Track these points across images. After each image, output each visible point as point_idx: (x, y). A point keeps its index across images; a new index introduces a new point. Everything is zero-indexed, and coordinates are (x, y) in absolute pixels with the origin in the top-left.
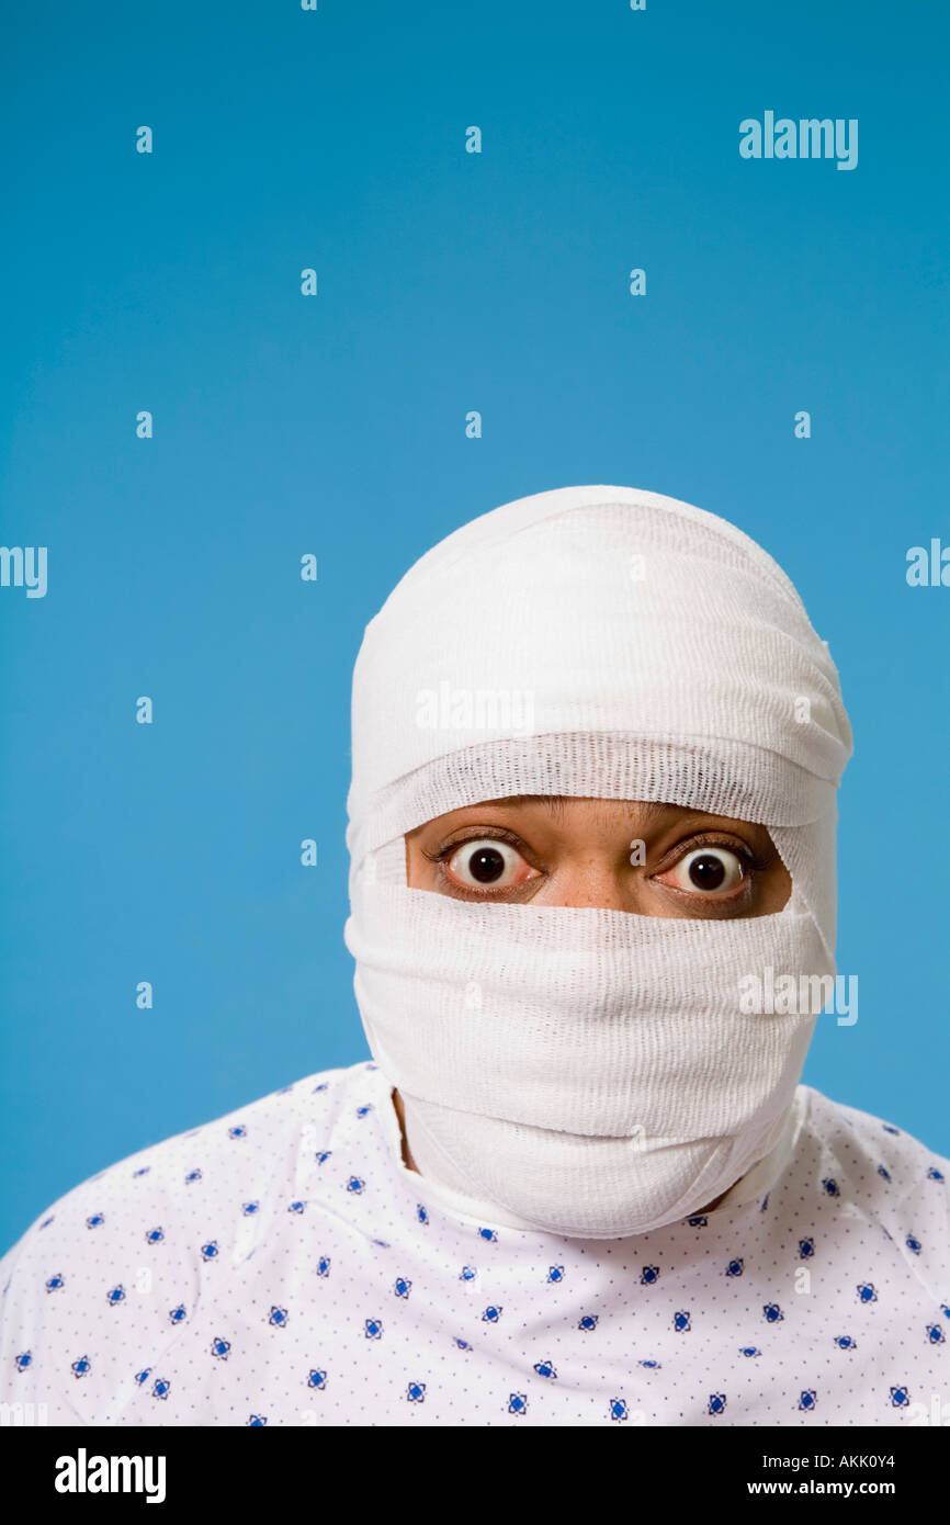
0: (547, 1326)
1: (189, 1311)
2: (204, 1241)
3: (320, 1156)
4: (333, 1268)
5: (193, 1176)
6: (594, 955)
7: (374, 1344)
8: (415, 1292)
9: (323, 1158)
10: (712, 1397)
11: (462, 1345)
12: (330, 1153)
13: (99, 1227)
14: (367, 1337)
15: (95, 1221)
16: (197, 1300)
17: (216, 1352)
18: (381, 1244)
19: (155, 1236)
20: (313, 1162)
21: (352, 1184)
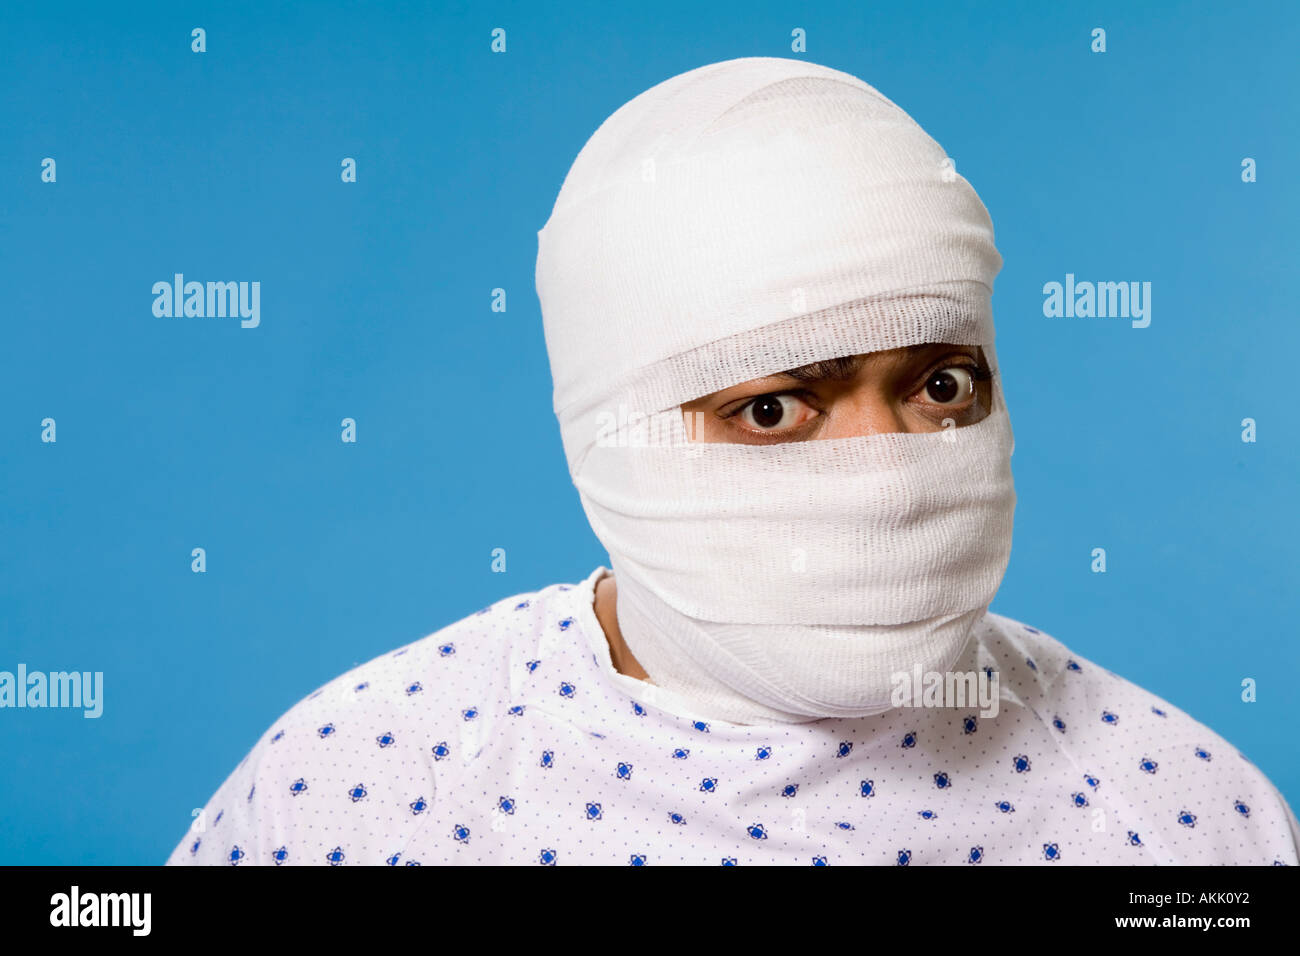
0: (757, 794)
1: (428, 802)
2: (434, 742)
3: (530, 665)
4: (557, 760)
5: (414, 689)
6: (895, 472)
7: (594, 824)
8: (636, 774)
9: (533, 666)
10: (900, 852)
11: (676, 818)
12: (539, 662)
13: (331, 736)
14: (588, 818)
15: (326, 731)
16: (434, 794)
17: (458, 836)
18: (598, 736)
19: (386, 740)
20: (524, 670)
21: (563, 689)
